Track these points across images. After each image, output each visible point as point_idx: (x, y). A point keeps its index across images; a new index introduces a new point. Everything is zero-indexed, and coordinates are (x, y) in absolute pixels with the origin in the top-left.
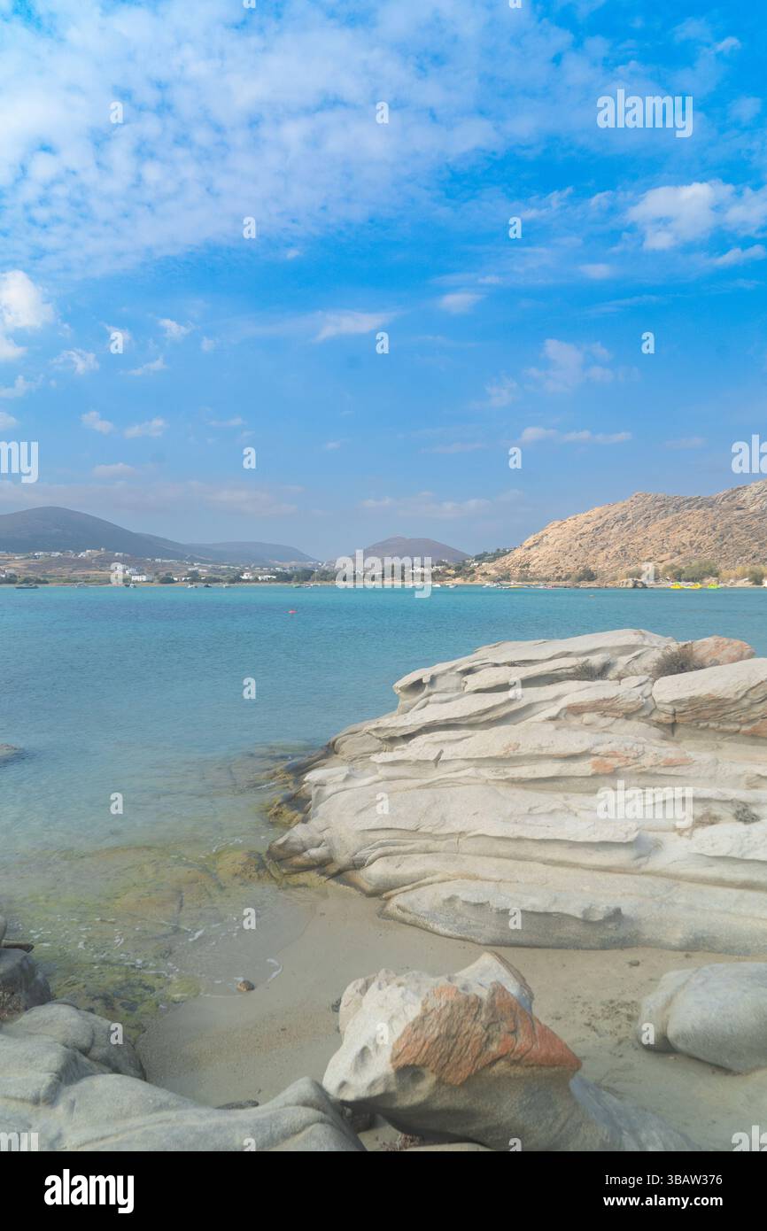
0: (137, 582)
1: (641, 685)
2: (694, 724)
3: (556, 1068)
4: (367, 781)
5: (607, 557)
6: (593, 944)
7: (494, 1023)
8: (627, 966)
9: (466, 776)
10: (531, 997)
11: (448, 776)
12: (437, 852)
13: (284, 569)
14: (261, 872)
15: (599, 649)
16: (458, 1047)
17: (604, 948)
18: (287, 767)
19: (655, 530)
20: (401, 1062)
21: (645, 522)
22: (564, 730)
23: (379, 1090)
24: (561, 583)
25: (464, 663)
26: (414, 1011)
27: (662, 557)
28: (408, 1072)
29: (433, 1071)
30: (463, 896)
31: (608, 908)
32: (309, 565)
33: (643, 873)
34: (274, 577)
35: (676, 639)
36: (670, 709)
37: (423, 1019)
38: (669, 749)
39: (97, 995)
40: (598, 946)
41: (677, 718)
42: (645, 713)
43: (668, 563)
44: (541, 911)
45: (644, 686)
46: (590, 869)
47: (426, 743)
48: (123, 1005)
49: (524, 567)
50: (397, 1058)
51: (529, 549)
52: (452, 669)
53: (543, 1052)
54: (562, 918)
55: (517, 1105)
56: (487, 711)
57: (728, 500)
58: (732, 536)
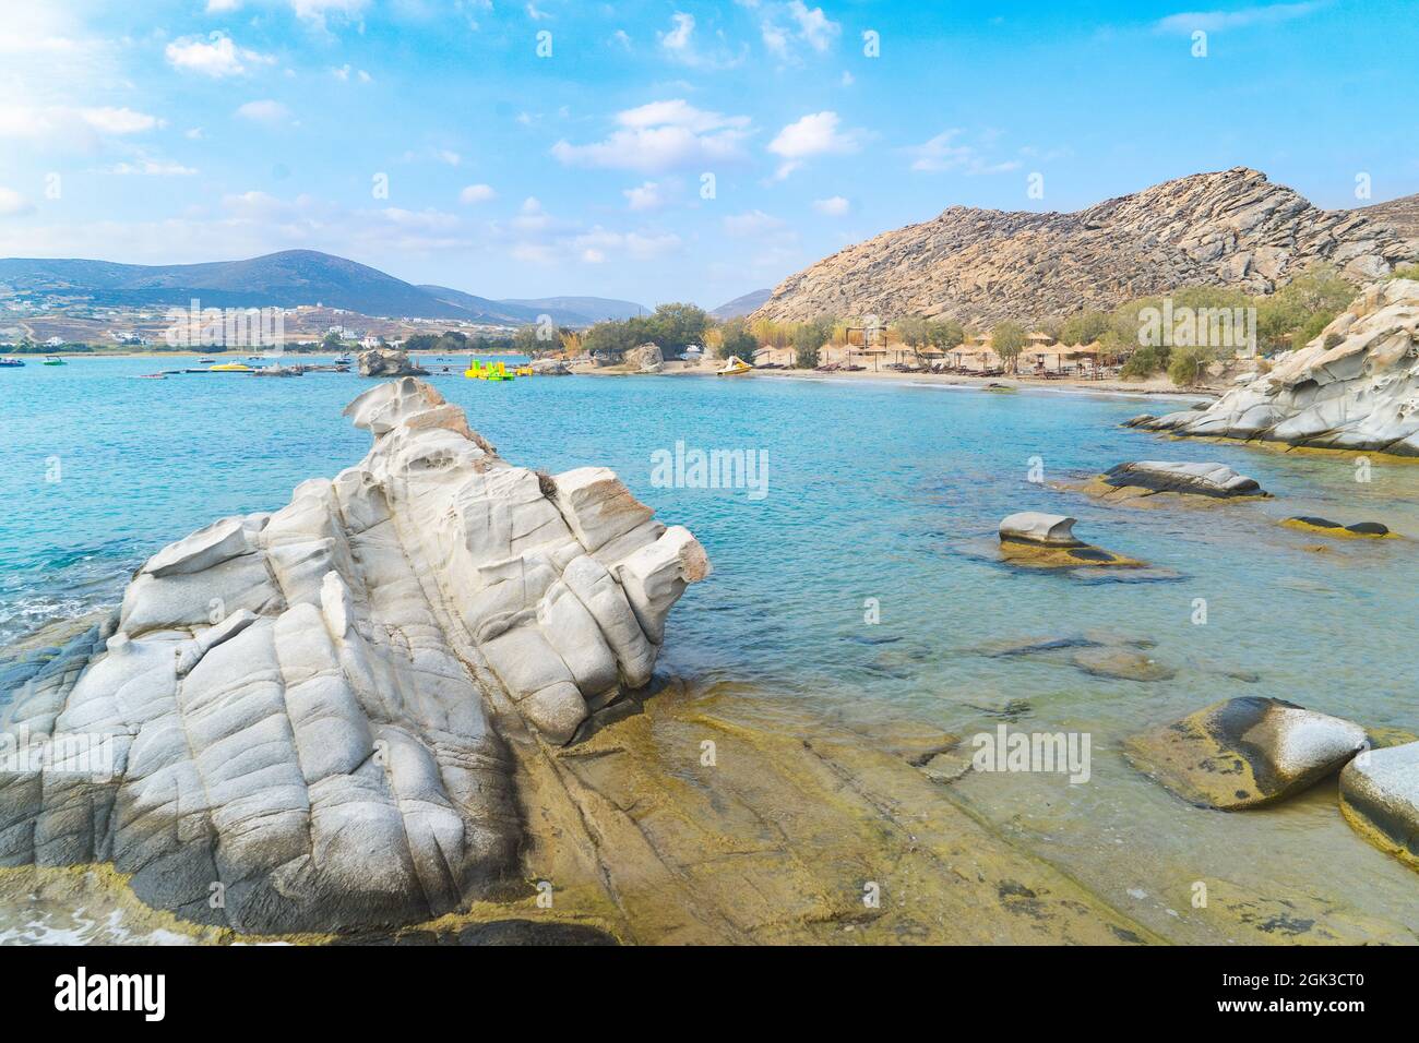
51: (779, 298)
57: (1101, 219)
58: (1057, 274)
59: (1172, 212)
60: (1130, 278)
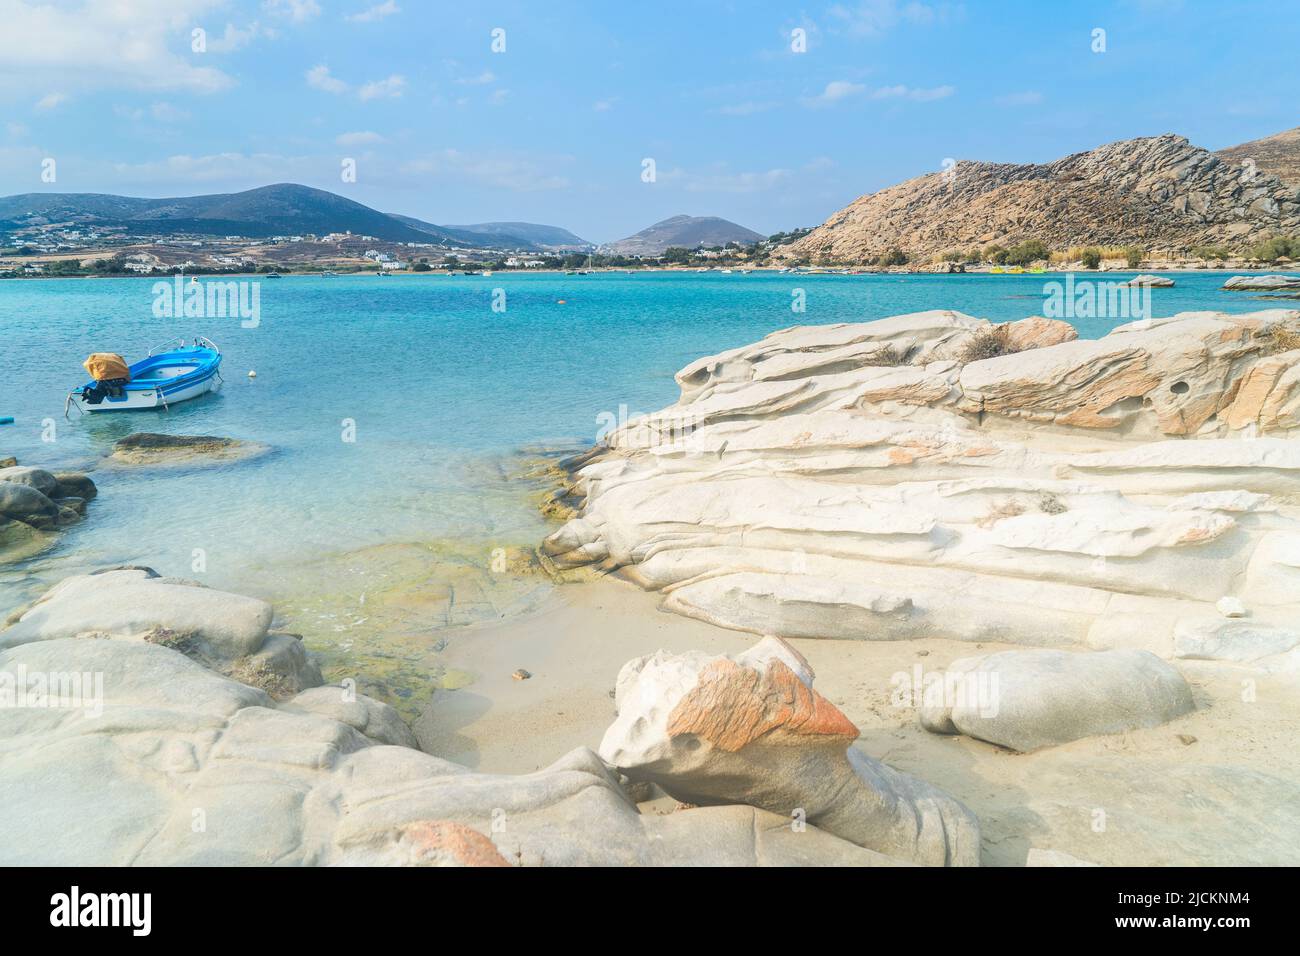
0: (389, 270)
1: (947, 370)
2: (1004, 412)
3: (834, 737)
4: (647, 474)
5: (921, 238)
6: (881, 635)
7: (772, 694)
8: (916, 655)
9: (753, 468)
10: (813, 676)
11: (732, 468)
12: (720, 545)
13: (553, 254)
14: (535, 568)
15: (903, 332)
16: (735, 717)
17: (893, 639)
18: (561, 463)
19: (979, 204)
20: (677, 730)
21: (967, 196)
22: (860, 419)
23: (655, 757)
24: (868, 268)
25: (753, 349)
26: (691, 683)
27: (984, 237)
28: (685, 740)
29: (708, 739)
30: (746, 587)
31: (898, 599)
32: (581, 249)
33: (938, 566)
34: (543, 263)
35: (991, 321)
36: (978, 396)
37: (699, 690)
38: (975, 439)
39: (370, 682)
40: (886, 637)
41: (985, 406)
42: (950, 401)
43: (991, 244)
44: (828, 602)
45: (951, 372)
46: (881, 561)
47: (709, 434)
48: (396, 691)
49: (825, 249)
50: (673, 726)
51: (832, 228)
52: (739, 356)
53: (821, 723)
54: (849, 609)
55: (793, 771)
56: (776, 401)
57: (1066, 169)
58: (1067, 212)
59: (1125, 166)
60: (1120, 215)
